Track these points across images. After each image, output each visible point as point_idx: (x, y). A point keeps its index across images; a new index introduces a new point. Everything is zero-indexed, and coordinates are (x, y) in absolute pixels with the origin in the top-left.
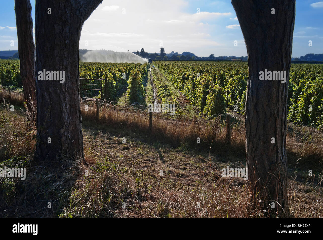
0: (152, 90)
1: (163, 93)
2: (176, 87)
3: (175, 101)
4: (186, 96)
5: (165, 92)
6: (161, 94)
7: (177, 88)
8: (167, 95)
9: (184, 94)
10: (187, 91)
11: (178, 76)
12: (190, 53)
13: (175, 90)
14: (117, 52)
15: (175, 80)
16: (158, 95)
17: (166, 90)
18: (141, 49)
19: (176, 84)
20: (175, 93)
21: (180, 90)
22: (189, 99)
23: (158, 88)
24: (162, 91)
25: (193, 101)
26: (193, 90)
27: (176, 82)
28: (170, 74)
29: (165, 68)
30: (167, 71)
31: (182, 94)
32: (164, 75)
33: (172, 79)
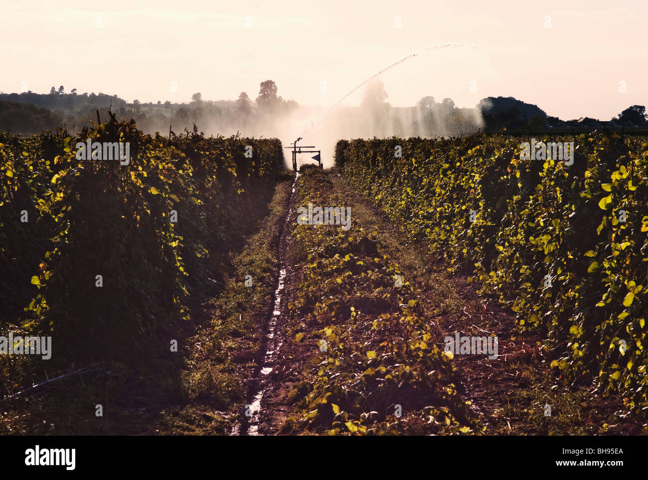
0: (265, 270)
1: (334, 291)
2: (441, 253)
3: (423, 346)
4: (515, 309)
5: (349, 285)
6: (318, 299)
7: (442, 259)
8: (361, 304)
9: (495, 296)
10: (517, 274)
11: (456, 179)
12: (520, 103)
13: (430, 271)
14: (136, 101)
15: (431, 210)
16: (300, 303)
17: (365, 269)
18: (262, 84)
19: (436, 234)
20: (429, 288)
21: (467, 268)
22: (541, 333)
23: (312, 262)
24: (330, 275)
25: (578, 350)
26: (578, 268)
27: (439, 224)
28: (400, 184)
29: (375, 156)
30: (387, 171)
31: (479, 293)
32: (370, 194)
33: (414, 210)
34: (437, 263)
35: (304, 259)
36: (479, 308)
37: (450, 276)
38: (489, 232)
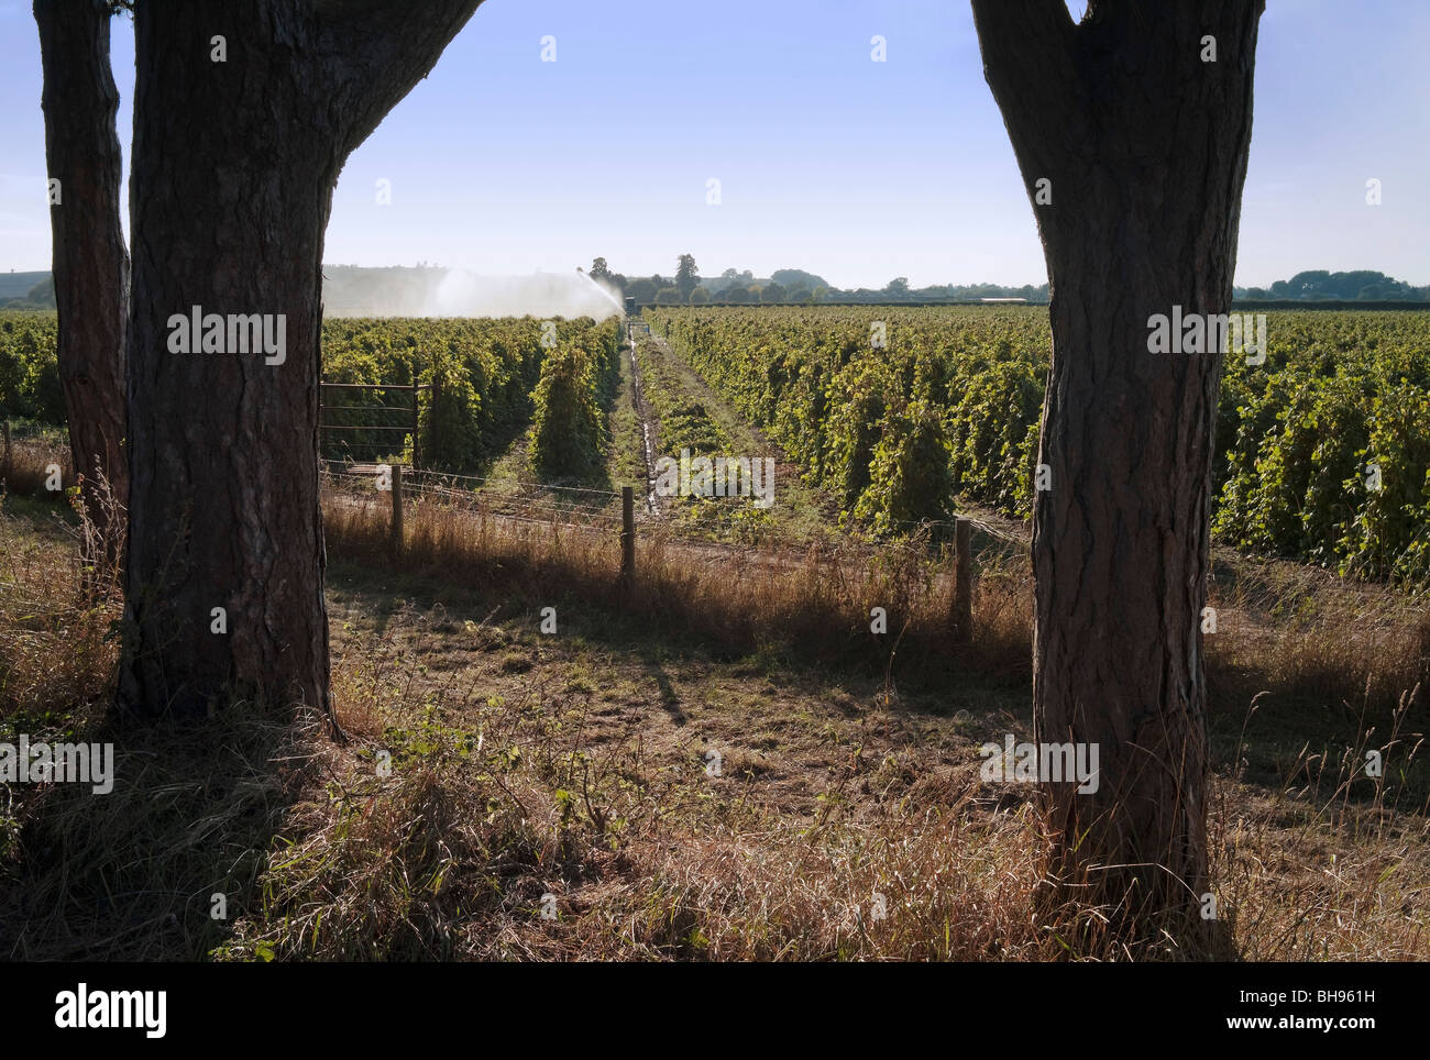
0: (636, 425)
1: (683, 439)
2: (743, 413)
4: (785, 448)
5: (692, 435)
6: (674, 443)
7: (744, 417)
8: (700, 446)
9: (774, 440)
10: (787, 429)
11: (753, 366)
13: (737, 425)
15: (737, 384)
16: (664, 445)
17: (700, 425)
18: (595, 260)
19: (740, 400)
20: (736, 436)
21: (759, 424)
22: (798, 461)
23: (665, 419)
24: (680, 428)
25: (815, 470)
26: (816, 426)
27: (742, 393)
28: (715, 361)
29: (695, 337)
30: (706, 349)
31: (767, 439)
32: (692, 364)
33: (726, 381)
34: (742, 418)
35: (658, 417)
36: (766, 448)
37: (749, 428)
38: (773, 402)
